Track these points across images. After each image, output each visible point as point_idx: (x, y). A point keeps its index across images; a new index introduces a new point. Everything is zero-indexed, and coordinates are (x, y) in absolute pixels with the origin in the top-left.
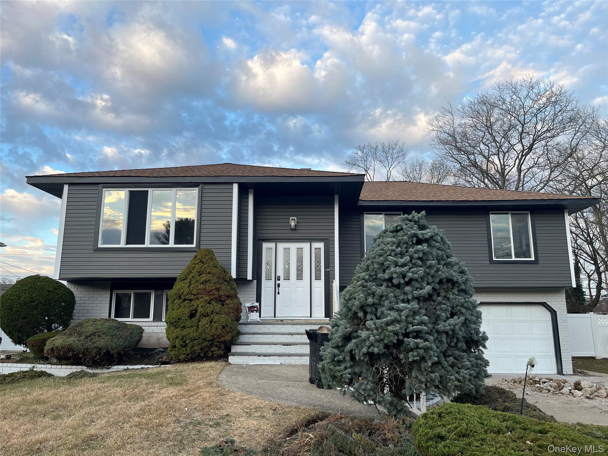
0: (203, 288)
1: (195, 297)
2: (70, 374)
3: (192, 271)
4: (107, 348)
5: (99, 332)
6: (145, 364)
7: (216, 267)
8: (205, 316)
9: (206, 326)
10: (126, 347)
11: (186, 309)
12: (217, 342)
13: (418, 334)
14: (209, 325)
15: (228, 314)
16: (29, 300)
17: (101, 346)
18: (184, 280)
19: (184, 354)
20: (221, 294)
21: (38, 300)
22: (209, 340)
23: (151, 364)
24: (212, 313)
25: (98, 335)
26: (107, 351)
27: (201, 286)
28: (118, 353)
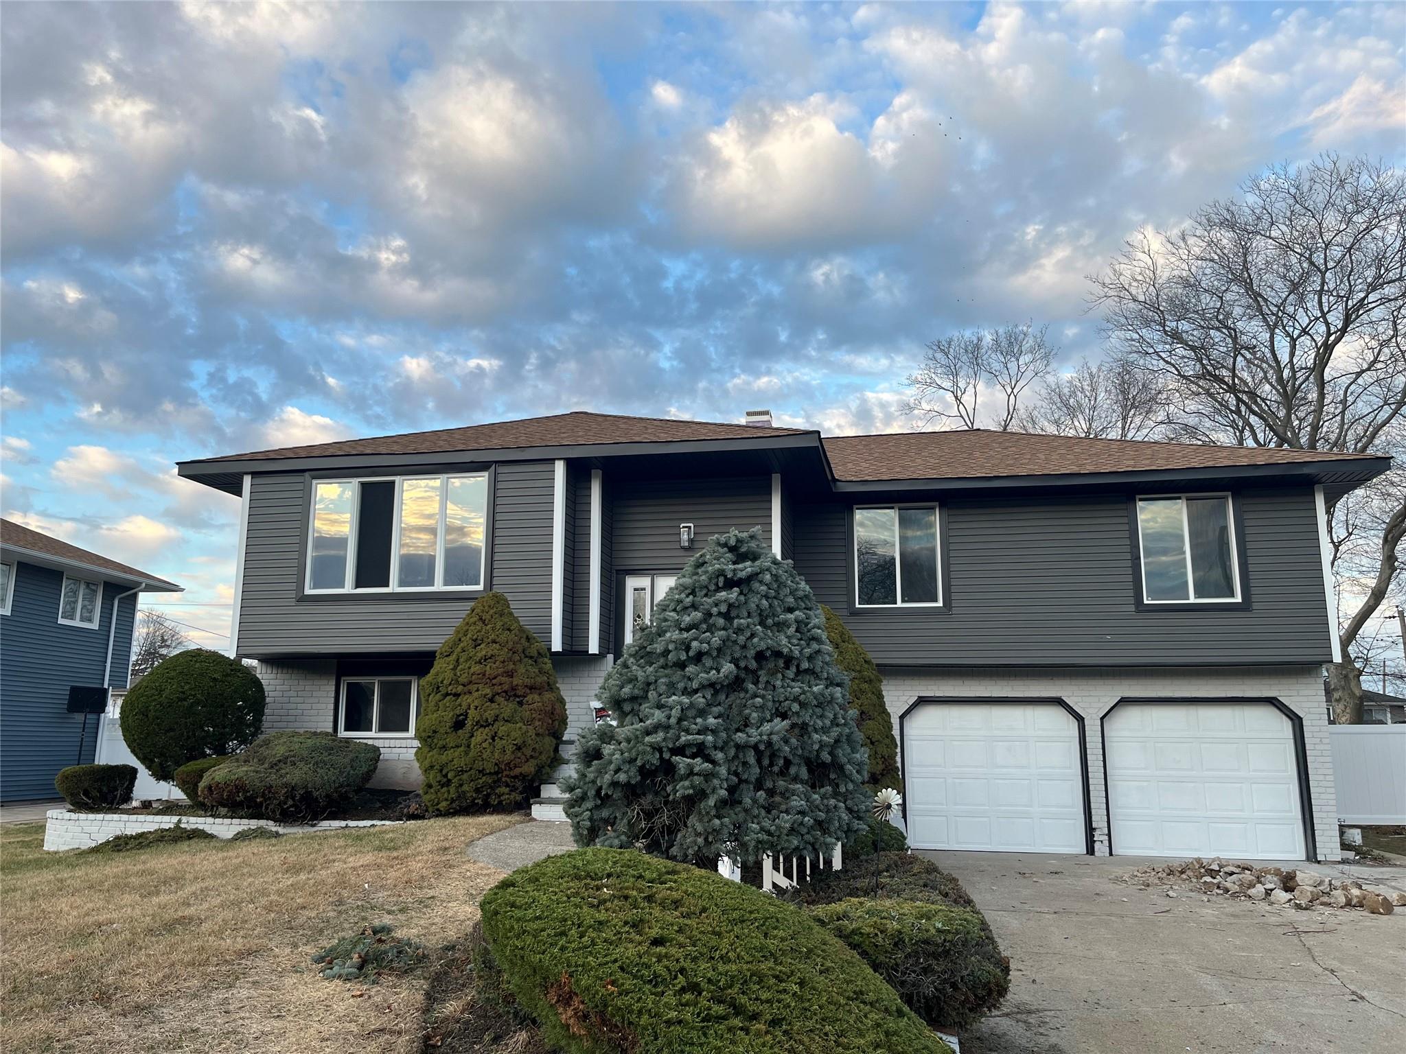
0: (479, 672)
1: (466, 689)
2: (238, 834)
3: (462, 639)
4: (306, 787)
5: (294, 756)
6: (379, 819)
7: (509, 630)
8: (482, 726)
9: (484, 745)
10: (341, 786)
11: (446, 713)
12: (507, 776)
13: (700, 751)
14: (490, 744)
15: (530, 722)
16: (178, 697)
17: (294, 782)
18: (447, 656)
19: (446, 800)
20: (515, 683)
21: (194, 696)
22: (490, 773)
23: (389, 819)
24: (494, 721)
25: (291, 762)
26: (306, 792)
27: (476, 668)
28: (327, 796)
